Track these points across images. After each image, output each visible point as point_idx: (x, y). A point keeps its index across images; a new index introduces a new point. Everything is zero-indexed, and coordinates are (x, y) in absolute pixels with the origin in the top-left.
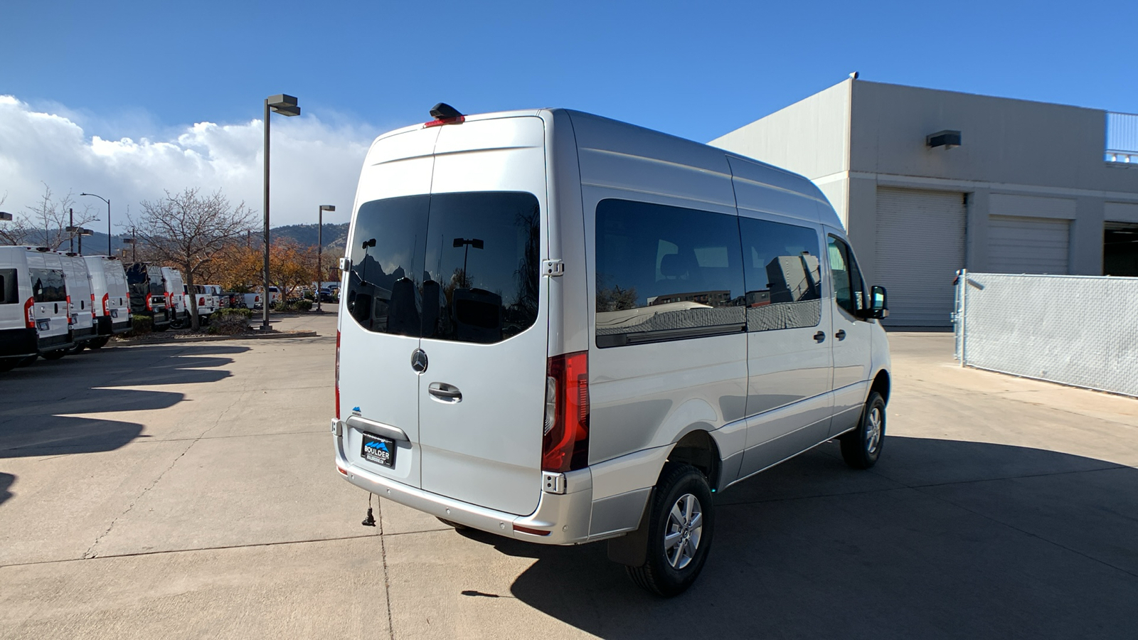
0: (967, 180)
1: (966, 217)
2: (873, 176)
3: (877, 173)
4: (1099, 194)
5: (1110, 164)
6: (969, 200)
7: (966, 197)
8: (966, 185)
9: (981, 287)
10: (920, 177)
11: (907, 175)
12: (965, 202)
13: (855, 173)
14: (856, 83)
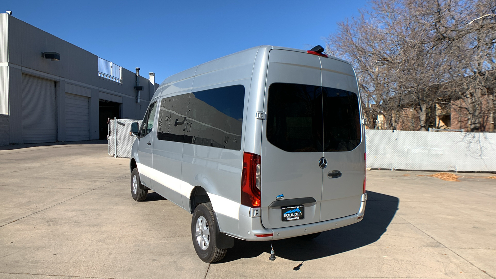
0: (57, 76)
1: (56, 92)
2: (20, 68)
3: (21, 66)
4: (97, 88)
5: (100, 77)
6: (57, 84)
7: (56, 83)
8: (57, 78)
9: (124, 125)
10: (40, 71)
11: (34, 70)
12: (55, 86)
13: (11, 64)
14: (10, 16)
